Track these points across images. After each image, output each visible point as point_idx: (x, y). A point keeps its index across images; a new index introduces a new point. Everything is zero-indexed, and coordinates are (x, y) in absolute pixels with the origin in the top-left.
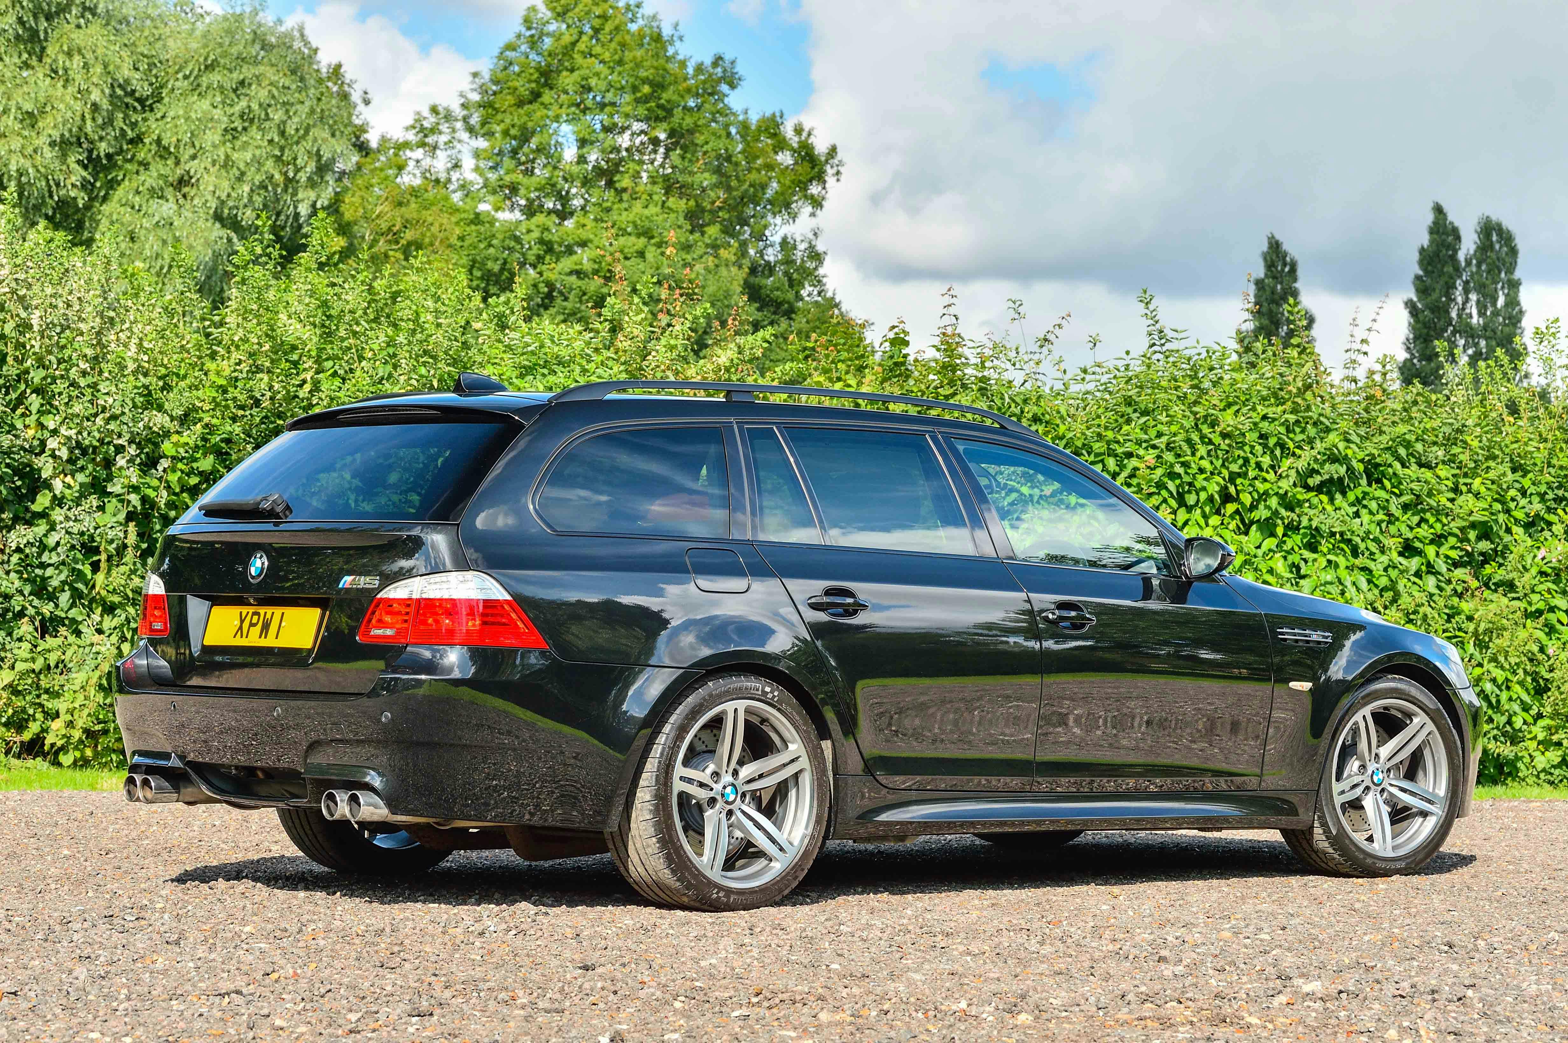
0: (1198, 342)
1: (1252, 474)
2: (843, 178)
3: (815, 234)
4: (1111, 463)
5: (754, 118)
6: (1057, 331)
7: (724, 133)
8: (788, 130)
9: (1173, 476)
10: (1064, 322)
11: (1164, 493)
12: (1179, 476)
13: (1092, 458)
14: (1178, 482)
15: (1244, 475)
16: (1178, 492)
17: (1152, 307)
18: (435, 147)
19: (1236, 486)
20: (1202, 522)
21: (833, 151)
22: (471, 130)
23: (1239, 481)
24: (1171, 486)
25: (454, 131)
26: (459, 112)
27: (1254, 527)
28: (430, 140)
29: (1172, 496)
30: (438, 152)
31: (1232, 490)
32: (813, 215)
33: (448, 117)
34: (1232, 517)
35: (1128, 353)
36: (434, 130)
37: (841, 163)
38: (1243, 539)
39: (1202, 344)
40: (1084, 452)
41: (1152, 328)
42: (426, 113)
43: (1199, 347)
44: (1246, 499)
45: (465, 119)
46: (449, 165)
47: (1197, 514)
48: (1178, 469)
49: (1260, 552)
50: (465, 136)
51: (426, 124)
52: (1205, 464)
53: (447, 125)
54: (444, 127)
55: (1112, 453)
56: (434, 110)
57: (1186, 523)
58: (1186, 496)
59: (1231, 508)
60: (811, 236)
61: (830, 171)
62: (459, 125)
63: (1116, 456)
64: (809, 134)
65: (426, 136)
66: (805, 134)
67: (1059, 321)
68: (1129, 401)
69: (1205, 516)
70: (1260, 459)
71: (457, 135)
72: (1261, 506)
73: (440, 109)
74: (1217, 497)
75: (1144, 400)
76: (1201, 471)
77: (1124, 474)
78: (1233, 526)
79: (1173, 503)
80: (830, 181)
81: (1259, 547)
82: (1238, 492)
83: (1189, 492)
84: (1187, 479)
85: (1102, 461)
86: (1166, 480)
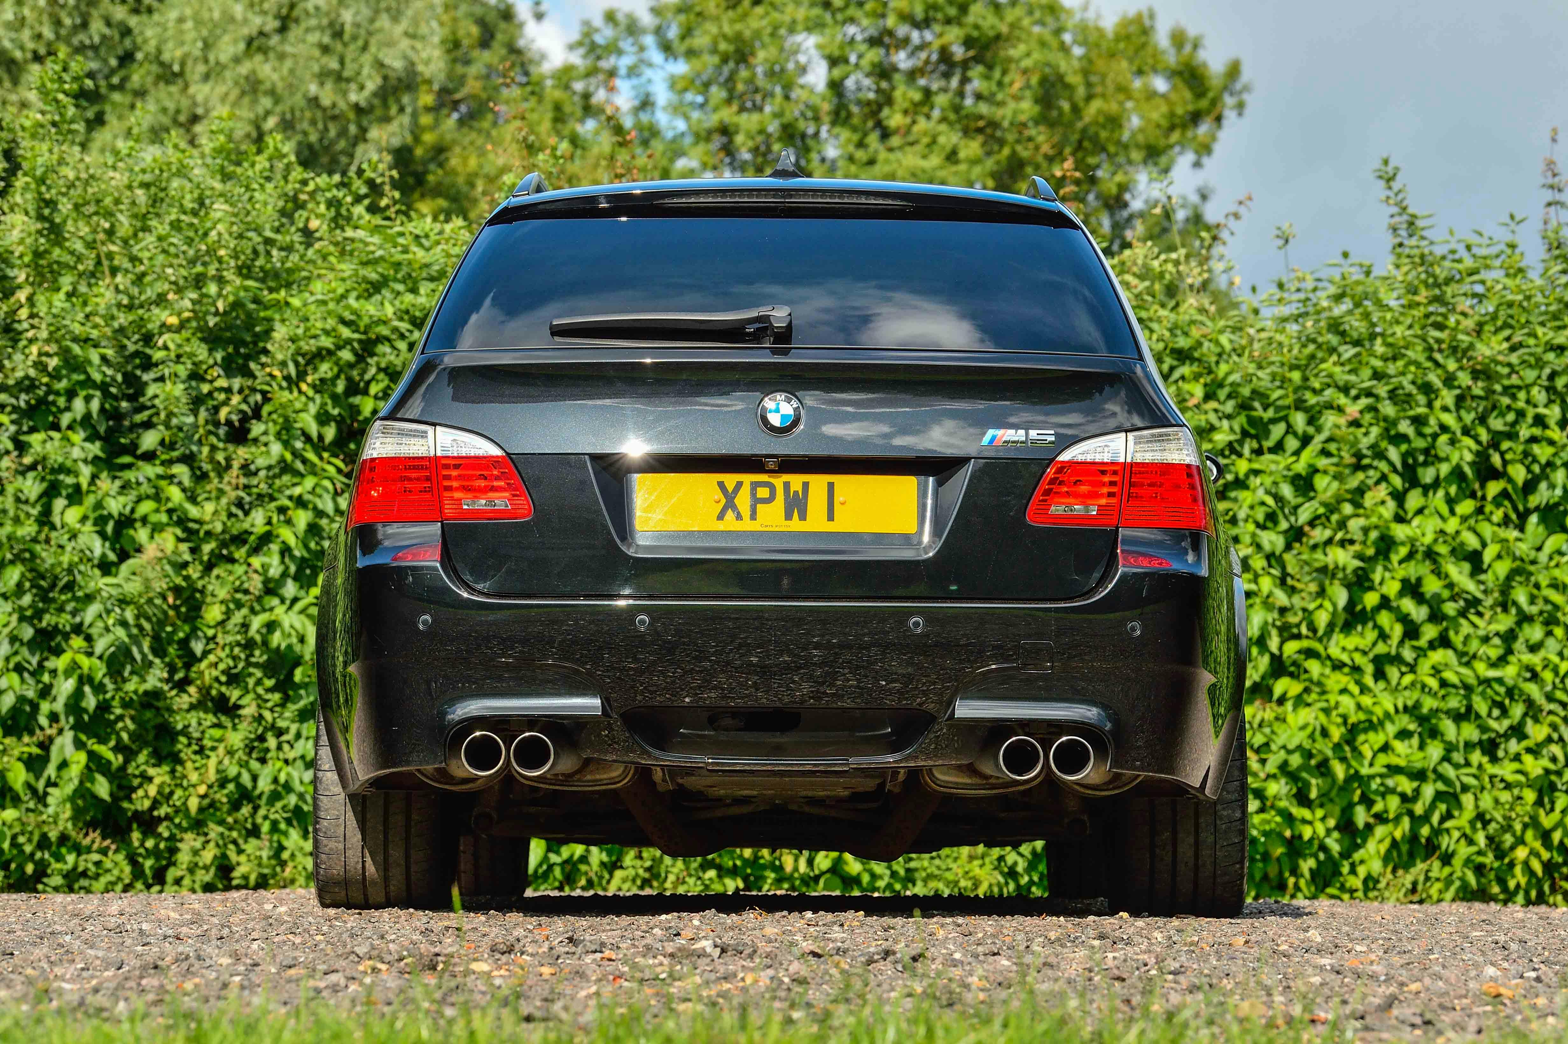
0: (1451, 233)
1: (1525, 432)
2: (1247, 111)
3: (1204, 197)
4: (1299, 420)
5: (1109, 23)
6: (1232, 223)
7: (1054, 43)
8: (1162, 39)
9: (1399, 439)
10: (1242, 210)
11: (1383, 466)
12: (1404, 438)
13: (1270, 413)
14: (1404, 447)
15: (1512, 436)
16: (1404, 463)
17: (1396, 185)
18: (612, 73)
19: (1502, 454)
20: (1444, 510)
21: (1234, 71)
22: (667, 48)
23: (1505, 445)
24: (1394, 454)
25: (642, 49)
26: (647, 19)
27: (1534, 519)
28: (604, 64)
29: (1395, 470)
30: (618, 83)
31: (1496, 459)
32: (1197, 165)
33: (633, 29)
34: (1497, 502)
35: (1345, 255)
36: (613, 49)
37: (1246, 89)
38: (1512, 534)
39: (1458, 236)
40: (1257, 404)
41: (1397, 219)
42: (598, 21)
43: (1453, 240)
44: (1519, 473)
45: (658, 31)
46: (636, 103)
47: (1438, 499)
48: (1404, 427)
49: (1543, 557)
50: (656, 56)
51: (599, 39)
52: (1449, 419)
53: (630, 40)
54: (626, 45)
55: (1299, 405)
56: (610, 17)
57: (1420, 511)
58: (1420, 471)
59: (1494, 488)
60: (1194, 198)
61: (1229, 100)
62: (649, 40)
63: (1306, 410)
64: (1196, 46)
65: (599, 58)
66: (1188, 49)
67: (1233, 208)
68: (1335, 327)
69: (1451, 502)
70: (1541, 410)
71: (646, 55)
72: (1543, 485)
73: (620, 17)
74: (1467, 470)
75: (1356, 325)
76: (1444, 428)
77: (1319, 439)
78: (1498, 516)
79: (1397, 481)
80: (1230, 116)
81: (1539, 549)
82: (1505, 463)
83: (1425, 464)
84: (1420, 443)
85: (1285, 418)
86: (1384, 444)
